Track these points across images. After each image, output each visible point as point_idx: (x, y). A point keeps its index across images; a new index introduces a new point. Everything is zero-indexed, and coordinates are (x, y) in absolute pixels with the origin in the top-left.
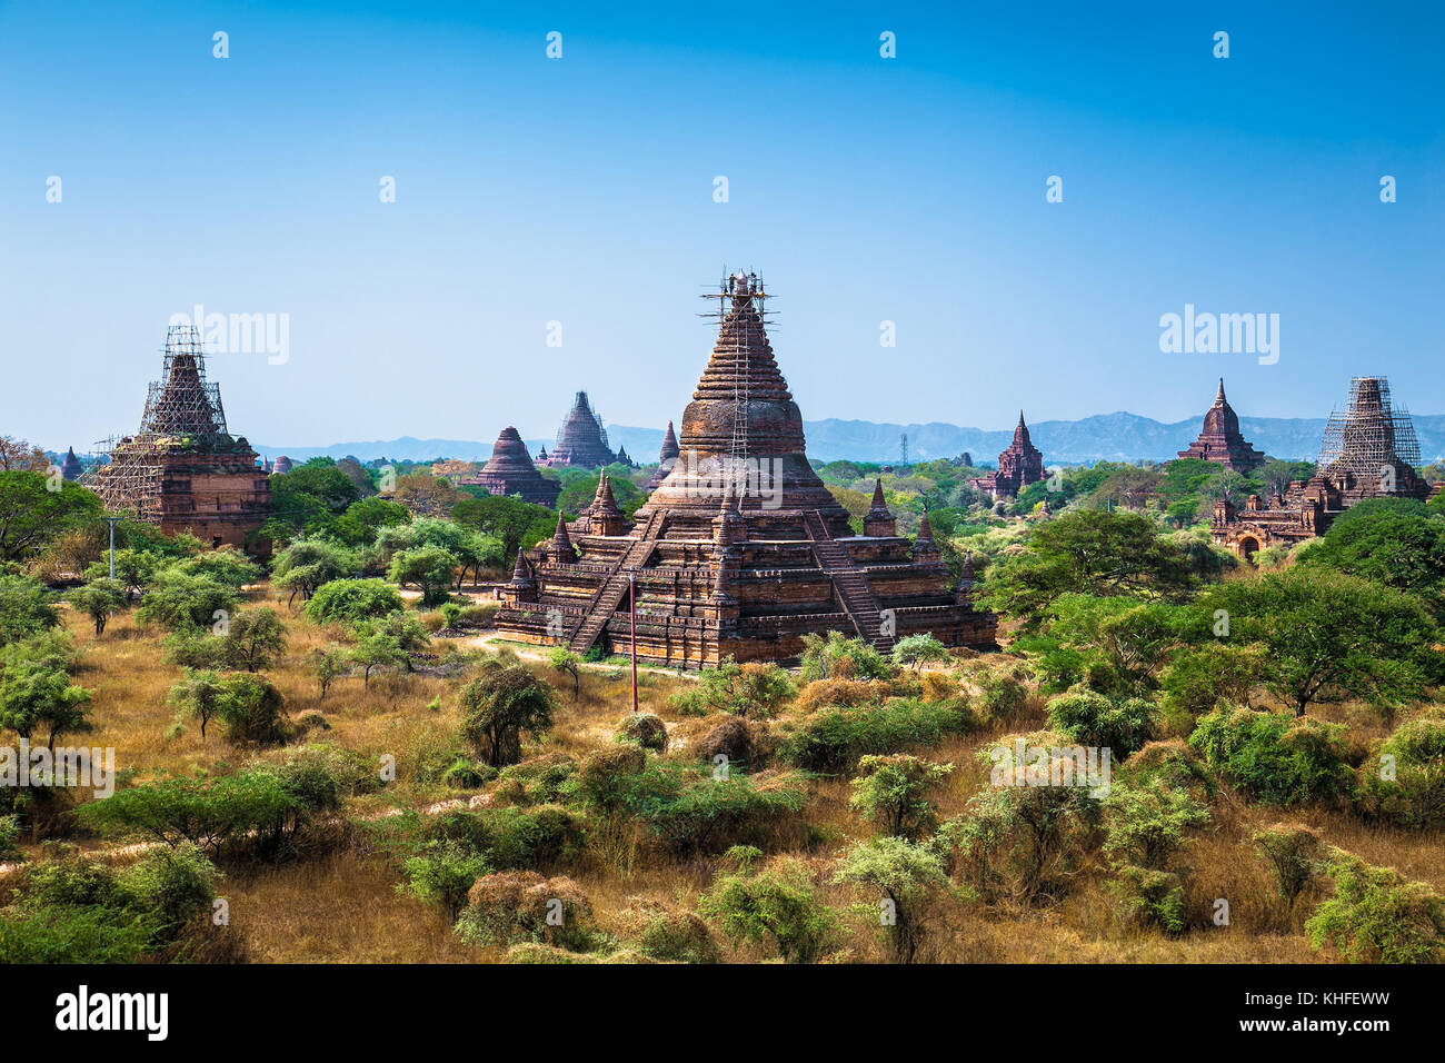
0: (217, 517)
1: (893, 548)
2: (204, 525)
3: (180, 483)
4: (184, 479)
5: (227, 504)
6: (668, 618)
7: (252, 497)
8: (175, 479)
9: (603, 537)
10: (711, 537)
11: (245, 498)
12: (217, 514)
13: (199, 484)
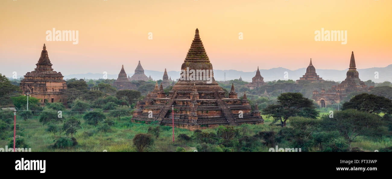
0: (53, 93)
1: (237, 101)
2: (49, 95)
3: (43, 84)
4: (44, 83)
5: (55, 90)
6: (179, 120)
7: (62, 88)
8: (42, 83)
9: (160, 98)
10: (190, 98)
11: (60, 88)
12: (53, 92)
13: (48, 84)
